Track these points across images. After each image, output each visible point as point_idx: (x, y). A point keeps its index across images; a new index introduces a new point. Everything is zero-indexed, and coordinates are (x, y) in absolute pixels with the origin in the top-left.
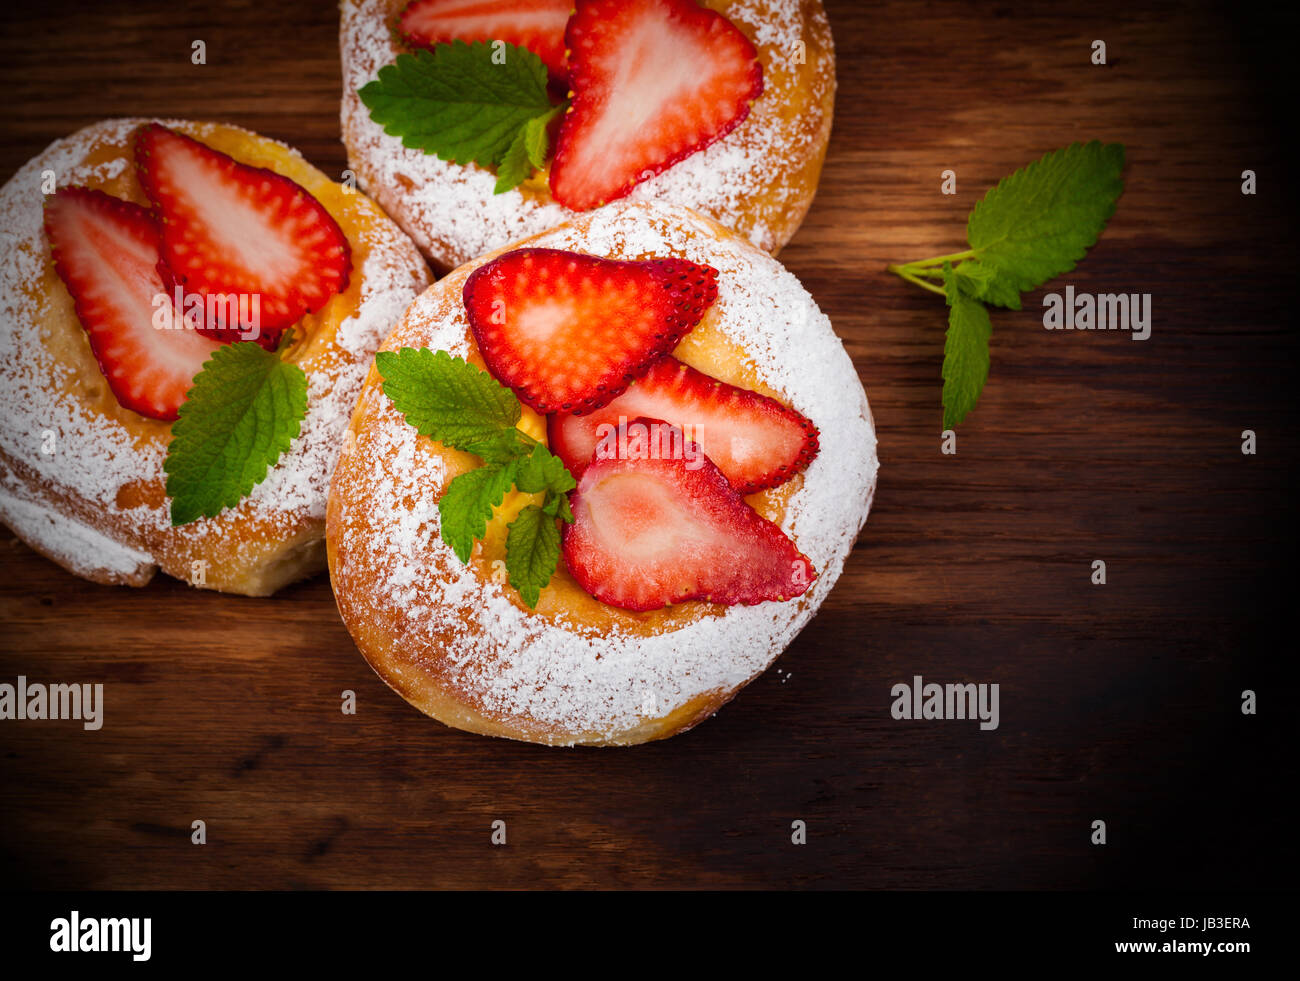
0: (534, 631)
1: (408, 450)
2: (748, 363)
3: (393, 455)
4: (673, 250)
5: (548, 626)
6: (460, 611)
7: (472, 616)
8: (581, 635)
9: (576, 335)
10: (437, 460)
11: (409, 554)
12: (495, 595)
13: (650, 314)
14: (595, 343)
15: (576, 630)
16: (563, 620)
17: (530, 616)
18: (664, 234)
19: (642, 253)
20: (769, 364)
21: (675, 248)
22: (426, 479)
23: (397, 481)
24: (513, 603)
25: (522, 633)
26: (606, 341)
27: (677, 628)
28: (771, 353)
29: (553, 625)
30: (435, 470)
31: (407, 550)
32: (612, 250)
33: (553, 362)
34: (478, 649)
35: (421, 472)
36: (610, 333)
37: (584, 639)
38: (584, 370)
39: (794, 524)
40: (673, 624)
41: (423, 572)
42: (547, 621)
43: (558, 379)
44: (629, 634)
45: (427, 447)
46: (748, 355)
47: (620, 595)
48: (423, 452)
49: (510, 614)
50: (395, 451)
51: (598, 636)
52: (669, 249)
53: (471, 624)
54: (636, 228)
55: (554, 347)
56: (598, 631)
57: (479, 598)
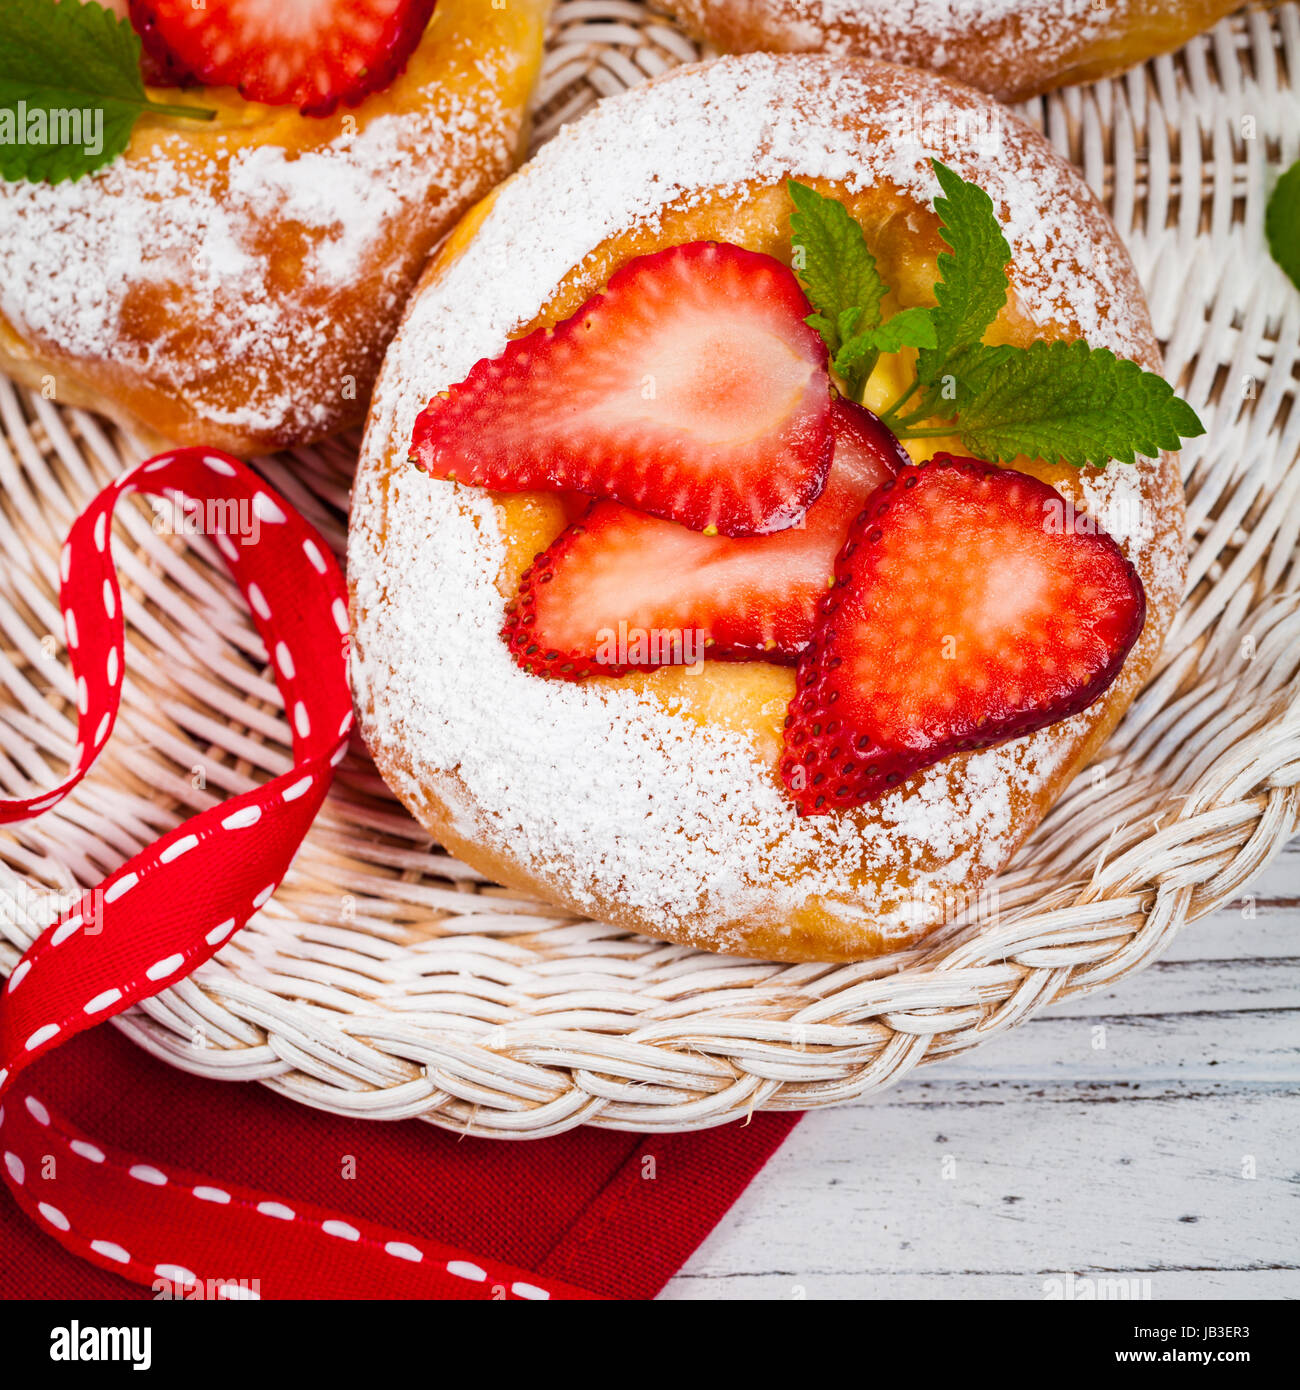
0: (767, 160)
1: (1087, 318)
2: (680, 706)
3: (1101, 305)
4: (878, 819)
5: (752, 175)
6: (885, 133)
7: (864, 133)
8: (700, 191)
9: (954, 598)
10: (1041, 316)
11: (1001, 175)
12: (852, 176)
13: (865, 689)
14: (920, 600)
15: (710, 192)
16: (736, 196)
17: (786, 174)
18: (903, 840)
19: (920, 790)
20: (648, 723)
21: (877, 826)
22: (1041, 285)
23: (1076, 269)
24: (821, 180)
25: (781, 147)
26: (908, 612)
27: (568, 277)
28: (653, 742)
29: (747, 181)
30: (1037, 303)
31: (1006, 177)
32: (965, 775)
33: (966, 534)
34: (827, 104)
35: (1054, 291)
36: (908, 628)
37: (692, 188)
38: (916, 550)
39: (477, 526)
40: (577, 281)
41: (968, 158)
42: (758, 181)
43: (945, 517)
44: (631, 231)
45: (1065, 331)
46: (685, 717)
47: (681, 267)
48: (1067, 322)
49: (813, 163)
50: (1103, 311)
51: (674, 202)
52: (886, 816)
53: (860, 126)
54: (947, 832)
55: (975, 558)
56: (678, 208)
57: (872, 159)
